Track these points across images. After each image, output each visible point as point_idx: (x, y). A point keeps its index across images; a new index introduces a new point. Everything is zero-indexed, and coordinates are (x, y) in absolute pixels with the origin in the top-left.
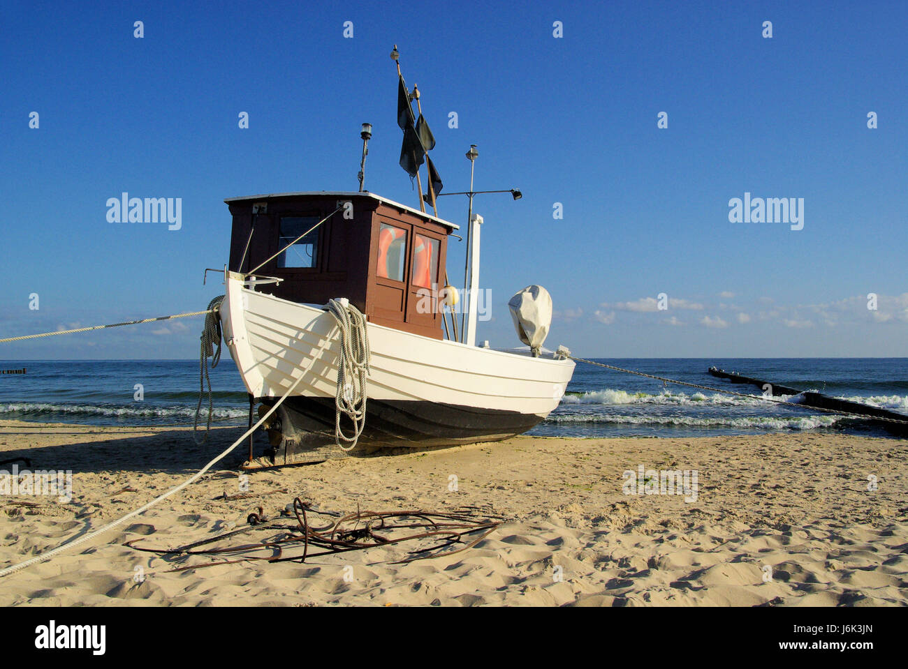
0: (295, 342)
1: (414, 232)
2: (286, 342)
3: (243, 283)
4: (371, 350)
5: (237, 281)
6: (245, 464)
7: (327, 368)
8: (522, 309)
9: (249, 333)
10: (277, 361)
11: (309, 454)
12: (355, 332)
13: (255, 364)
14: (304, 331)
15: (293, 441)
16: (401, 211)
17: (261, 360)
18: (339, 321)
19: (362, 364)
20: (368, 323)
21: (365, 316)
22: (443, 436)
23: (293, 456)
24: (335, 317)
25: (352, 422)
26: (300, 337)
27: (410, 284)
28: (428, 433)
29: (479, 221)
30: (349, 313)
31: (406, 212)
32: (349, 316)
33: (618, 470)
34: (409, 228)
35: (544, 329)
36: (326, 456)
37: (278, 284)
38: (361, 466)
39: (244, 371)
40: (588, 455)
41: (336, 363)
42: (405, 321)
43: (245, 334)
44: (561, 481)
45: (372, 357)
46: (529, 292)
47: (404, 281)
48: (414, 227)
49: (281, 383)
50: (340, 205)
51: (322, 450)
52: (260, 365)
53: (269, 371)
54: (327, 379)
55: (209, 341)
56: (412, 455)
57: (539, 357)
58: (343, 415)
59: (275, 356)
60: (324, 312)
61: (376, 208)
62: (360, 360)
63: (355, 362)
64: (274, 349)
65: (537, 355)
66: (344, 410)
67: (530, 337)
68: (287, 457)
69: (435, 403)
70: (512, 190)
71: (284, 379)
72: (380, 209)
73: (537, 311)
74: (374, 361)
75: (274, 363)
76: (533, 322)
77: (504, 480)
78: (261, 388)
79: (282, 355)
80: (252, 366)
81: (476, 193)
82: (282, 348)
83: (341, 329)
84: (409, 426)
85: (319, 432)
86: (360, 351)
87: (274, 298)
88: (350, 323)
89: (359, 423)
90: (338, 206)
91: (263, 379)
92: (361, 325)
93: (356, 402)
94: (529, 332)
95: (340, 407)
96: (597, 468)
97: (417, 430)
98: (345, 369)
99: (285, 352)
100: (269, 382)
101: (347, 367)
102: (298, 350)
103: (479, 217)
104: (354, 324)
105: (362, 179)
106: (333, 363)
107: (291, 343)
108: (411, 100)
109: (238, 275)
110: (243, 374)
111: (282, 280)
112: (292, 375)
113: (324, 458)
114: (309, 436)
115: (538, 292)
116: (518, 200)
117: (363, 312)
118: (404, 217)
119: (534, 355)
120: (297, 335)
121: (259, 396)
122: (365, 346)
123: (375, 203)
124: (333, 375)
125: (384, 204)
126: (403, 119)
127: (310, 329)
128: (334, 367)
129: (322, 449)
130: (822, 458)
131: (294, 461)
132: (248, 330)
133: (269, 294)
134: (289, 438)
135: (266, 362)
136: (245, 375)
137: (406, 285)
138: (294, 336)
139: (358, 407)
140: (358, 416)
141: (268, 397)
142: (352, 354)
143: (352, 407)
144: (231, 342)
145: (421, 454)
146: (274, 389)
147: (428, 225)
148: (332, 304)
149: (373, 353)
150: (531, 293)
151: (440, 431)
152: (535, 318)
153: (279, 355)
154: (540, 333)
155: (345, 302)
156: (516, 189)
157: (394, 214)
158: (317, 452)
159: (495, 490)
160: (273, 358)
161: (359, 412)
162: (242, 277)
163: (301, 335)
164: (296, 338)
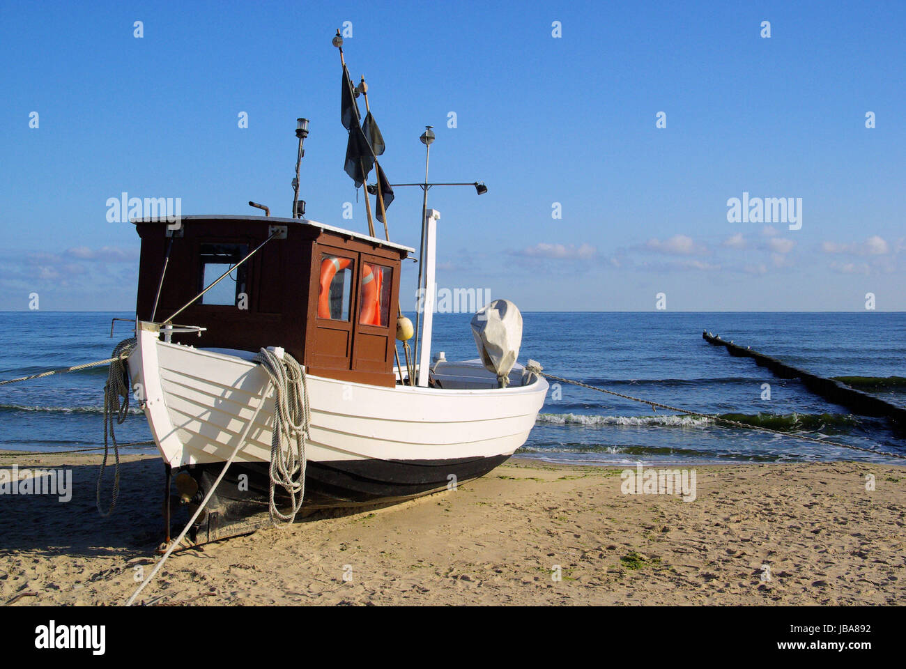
0: (221, 401)
1: (362, 261)
2: (211, 402)
3: (158, 334)
4: (311, 407)
5: (152, 333)
6: (161, 546)
7: (259, 429)
8: (487, 330)
9: (165, 393)
10: (199, 424)
11: (236, 526)
12: (292, 388)
13: (172, 430)
14: (232, 388)
15: (217, 513)
16: (346, 238)
17: (181, 424)
18: (273, 377)
19: (300, 427)
20: (307, 376)
21: (304, 367)
22: (394, 494)
23: (217, 531)
24: (267, 371)
25: (289, 495)
26: (227, 396)
27: (357, 323)
28: (377, 494)
29: (436, 216)
30: (286, 365)
31: (352, 238)
32: (285, 369)
33: (600, 540)
34: (356, 256)
35: (513, 353)
36: (256, 527)
37: (200, 335)
38: (297, 538)
39: (160, 439)
40: (564, 511)
41: (270, 422)
42: (351, 368)
43: (160, 394)
44: (533, 563)
45: (313, 414)
46: (495, 308)
47: (349, 320)
48: (362, 255)
49: (204, 450)
50: (273, 231)
51: (252, 520)
52: (180, 430)
53: (191, 436)
54: (259, 443)
55: (114, 393)
56: (357, 516)
57: (506, 387)
58: (278, 487)
59: (198, 419)
60: (255, 365)
61: (317, 237)
62: (298, 422)
63: (293, 425)
64: (197, 410)
65: (504, 385)
66: (280, 482)
67: (496, 364)
68: (211, 533)
69: (386, 461)
70: (476, 184)
71: (208, 445)
72: (322, 239)
73: (504, 332)
74: (314, 419)
75: (196, 427)
76: (500, 345)
77: (469, 562)
78: (180, 456)
79: (206, 417)
80: (170, 432)
81: (431, 185)
82: (206, 410)
83: (276, 387)
84: (354, 488)
85: (248, 500)
86: (298, 411)
87: (195, 350)
88: (287, 378)
89: (298, 495)
90: (270, 233)
91: (182, 445)
92: (299, 381)
93: (294, 471)
94: (494, 357)
95: (275, 480)
96: (576, 536)
97: (364, 491)
98: (281, 433)
99: (209, 413)
100: (188, 449)
101: (283, 431)
102: (225, 410)
103: (435, 213)
104: (291, 378)
105: (297, 186)
106: (266, 424)
107: (216, 402)
108: (357, 95)
109: (152, 325)
110: (159, 443)
111: (205, 329)
112: (217, 440)
113: (253, 529)
114: (236, 506)
115: (506, 308)
116: (483, 195)
117: (301, 362)
118: (350, 245)
119: (500, 386)
120: (224, 393)
121: (179, 465)
122: (303, 405)
123: (316, 231)
124: (267, 437)
125: (326, 231)
126: (348, 117)
127: (238, 386)
128: (268, 428)
129: (250, 519)
130: (836, 519)
131: (218, 537)
132: (164, 390)
133: (189, 345)
134: (213, 511)
135: (186, 427)
136: (161, 444)
137: (352, 324)
138: (220, 395)
139: (296, 477)
140: (295, 488)
141: (188, 466)
142: (288, 416)
143: (289, 478)
144: (144, 406)
145: (367, 514)
146: (195, 456)
147: (378, 251)
148: (264, 355)
149: (313, 410)
150: (497, 310)
151: (390, 489)
152: (502, 341)
153: (203, 418)
154: (508, 358)
155: (280, 352)
156: (481, 183)
157: (339, 242)
158: (245, 523)
159: (459, 582)
160: (195, 422)
161: (296, 484)
162: (156, 327)
163: (229, 394)
164: (222, 397)
